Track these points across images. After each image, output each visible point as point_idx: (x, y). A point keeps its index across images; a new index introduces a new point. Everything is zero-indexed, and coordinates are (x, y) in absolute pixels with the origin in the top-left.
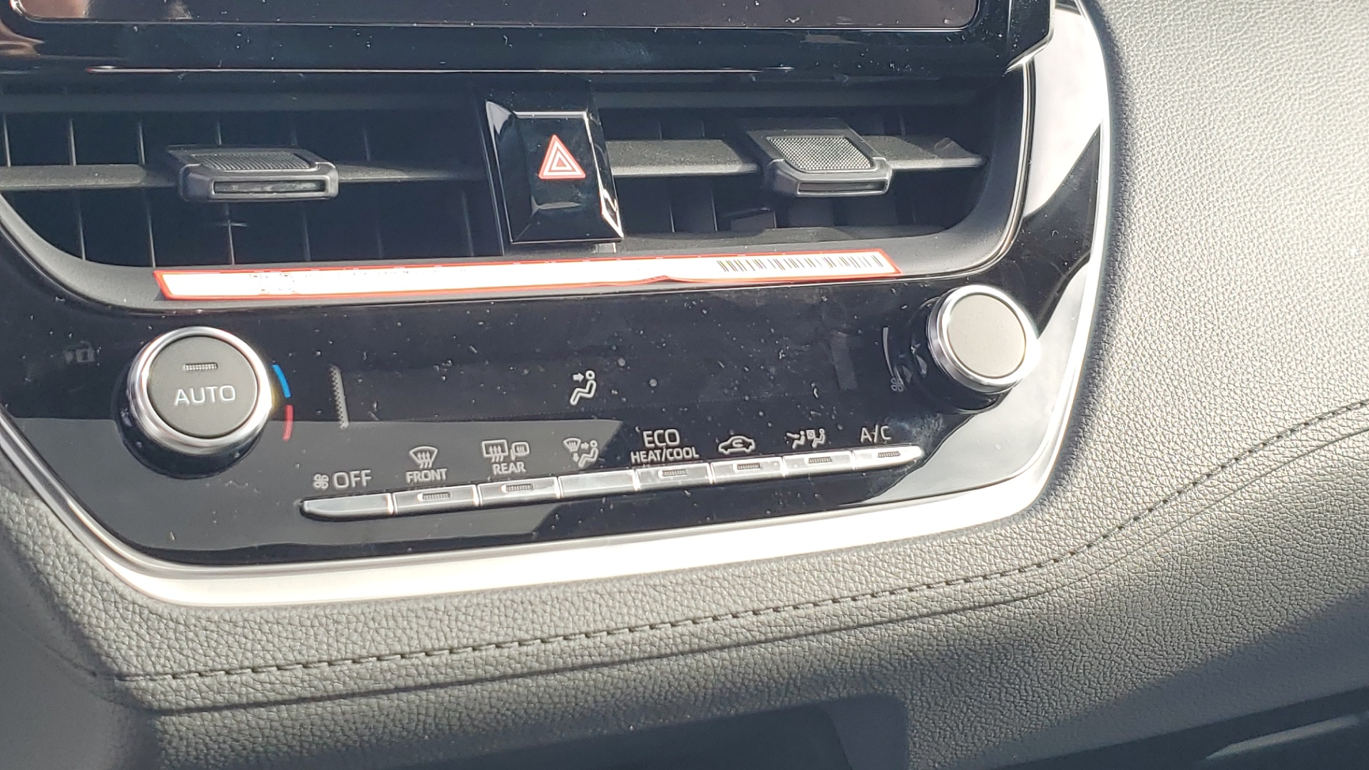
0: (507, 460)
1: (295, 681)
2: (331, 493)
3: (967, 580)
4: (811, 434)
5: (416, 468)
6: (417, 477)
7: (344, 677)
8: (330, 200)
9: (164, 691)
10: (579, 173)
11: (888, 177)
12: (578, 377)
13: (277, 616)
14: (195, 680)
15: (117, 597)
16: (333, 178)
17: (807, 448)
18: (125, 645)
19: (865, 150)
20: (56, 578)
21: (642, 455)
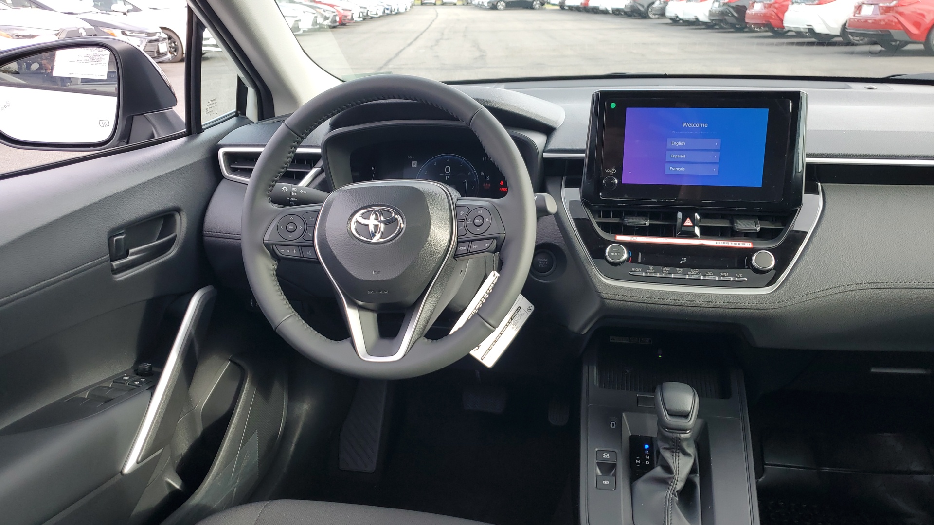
0: (665, 270)
1: (625, 298)
2: (635, 271)
3: (753, 304)
4: (725, 273)
5: (649, 269)
6: (649, 271)
7: (633, 299)
8: (647, 226)
9: (605, 296)
10: (691, 224)
11: (758, 229)
12: (683, 259)
13: (623, 288)
15: (601, 282)
16: (648, 223)
17: (724, 276)
18: (600, 288)
19: (756, 223)
20: (593, 278)
21: (690, 273)
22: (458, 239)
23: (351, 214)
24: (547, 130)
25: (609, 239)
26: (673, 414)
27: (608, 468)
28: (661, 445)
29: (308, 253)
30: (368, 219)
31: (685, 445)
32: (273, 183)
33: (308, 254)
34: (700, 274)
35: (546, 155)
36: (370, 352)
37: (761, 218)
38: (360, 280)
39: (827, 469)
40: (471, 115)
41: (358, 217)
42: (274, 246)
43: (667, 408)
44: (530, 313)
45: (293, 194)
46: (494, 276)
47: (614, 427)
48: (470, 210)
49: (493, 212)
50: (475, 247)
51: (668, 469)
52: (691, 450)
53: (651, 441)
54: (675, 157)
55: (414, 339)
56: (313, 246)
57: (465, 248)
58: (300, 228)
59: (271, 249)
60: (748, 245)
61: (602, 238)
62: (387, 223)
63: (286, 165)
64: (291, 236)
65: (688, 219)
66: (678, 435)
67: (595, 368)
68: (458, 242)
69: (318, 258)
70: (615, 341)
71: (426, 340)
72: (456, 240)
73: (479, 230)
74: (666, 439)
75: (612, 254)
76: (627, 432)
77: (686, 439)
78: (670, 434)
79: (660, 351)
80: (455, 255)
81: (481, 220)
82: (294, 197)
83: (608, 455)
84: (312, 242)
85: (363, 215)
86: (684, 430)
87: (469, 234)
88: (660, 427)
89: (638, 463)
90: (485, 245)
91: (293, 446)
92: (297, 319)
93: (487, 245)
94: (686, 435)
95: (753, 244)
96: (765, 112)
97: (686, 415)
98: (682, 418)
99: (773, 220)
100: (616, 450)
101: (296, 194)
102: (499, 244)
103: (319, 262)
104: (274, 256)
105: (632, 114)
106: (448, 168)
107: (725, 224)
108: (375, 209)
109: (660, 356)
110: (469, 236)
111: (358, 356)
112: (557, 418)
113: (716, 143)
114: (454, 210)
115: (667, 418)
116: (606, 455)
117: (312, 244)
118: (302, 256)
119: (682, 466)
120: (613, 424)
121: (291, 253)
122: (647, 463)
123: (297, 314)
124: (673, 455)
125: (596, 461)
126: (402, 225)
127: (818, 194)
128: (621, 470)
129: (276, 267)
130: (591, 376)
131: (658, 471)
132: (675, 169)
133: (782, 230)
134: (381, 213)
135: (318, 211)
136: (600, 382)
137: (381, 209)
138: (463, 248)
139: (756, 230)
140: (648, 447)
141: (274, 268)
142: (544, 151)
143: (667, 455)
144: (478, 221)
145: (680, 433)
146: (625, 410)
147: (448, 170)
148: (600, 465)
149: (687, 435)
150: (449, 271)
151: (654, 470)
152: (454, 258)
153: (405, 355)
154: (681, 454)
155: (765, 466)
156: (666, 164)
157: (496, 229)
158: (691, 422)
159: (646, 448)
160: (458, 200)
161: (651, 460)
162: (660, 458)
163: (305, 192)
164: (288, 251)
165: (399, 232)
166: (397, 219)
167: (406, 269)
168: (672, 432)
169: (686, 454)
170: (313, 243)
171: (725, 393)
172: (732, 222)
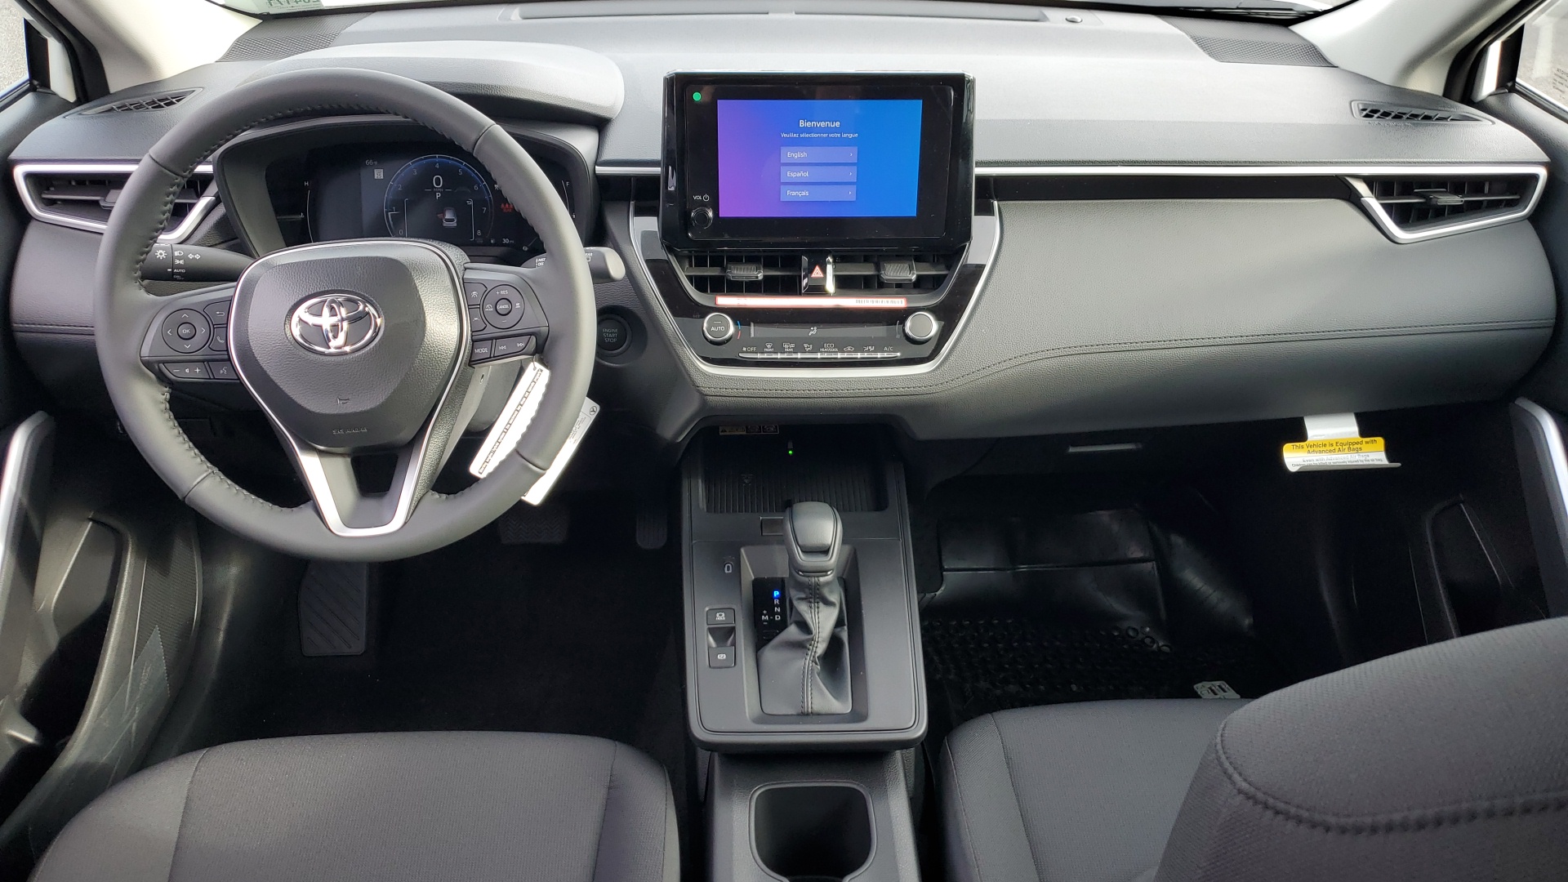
0: (789, 348)
1: (735, 392)
2: (747, 352)
3: (908, 388)
4: (870, 347)
5: (767, 348)
6: (767, 350)
7: (745, 393)
8: (760, 280)
9: (706, 391)
10: (822, 275)
11: (914, 278)
12: (812, 329)
13: (731, 378)
14: (713, 389)
15: (698, 369)
16: (761, 275)
17: (868, 351)
18: (699, 381)
19: (911, 269)
20: (687, 365)
21: (823, 350)
22: (472, 336)
23: (288, 309)
24: (599, 124)
25: (707, 305)
26: (809, 551)
27: (724, 635)
28: (793, 594)
29: (221, 372)
30: (320, 315)
31: (826, 592)
32: (142, 257)
33: (223, 372)
34: (837, 350)
35: (600, 170)
36: (349, 523)
37: (918, 259)
38: (318, 414)
39: (1023, 568)
40: (474, 137)
41: (301, 312)
42: (161, 365)
43: (800, 543)
44: (593, 417)
45: (177, 262)
46: (534, 370)
47: (730, 571)
48: (487, 289)
49: (525, 289)
50: (502, 348)
51: (804, 626)
52: (835, 596)
53: (781, 584)
54: (793, 175)
55: (418, 495)
56: (229, 359)
57: (486, 350)
58: (202, 331)
59: (156, 370)
60: (899, 303)
61: (697, 304)
62: (353, 320)
63: (162, 226)
64: (188, 346)
65: (817, 268)
66: (816, 579)
67: (700, 481)
68: (473, 341)
69: (239, 378)
70: (728, 433)
71: (437, 496)
72: (469, 338)
73: (506, 322)
74: (801, 586)
75: (713, 329)
76: (749, 575)
77: (827, 583)
78: (806, 579)
79: (790, 445)
80: (470, 361)
81: (507, 306)
82: (179, 266)
83: (723, 614)
84: (226, 353)
85: (310, 309)
86: (824, 572)
87: (490, 329)
88: (792, 569)
89: (765, 621)
90: (518, 345)
91: (222, 635)
92: (218, 479)
93: (521, 345)
94: (826, 577)
95: (908, 301)
96: (916, 106)
97: (825, 551)
98: (821, 555)
99: (934, 261)
100: (734, 607)
101: (181, 262)
102: (540, 342)
103: (242, 384)
104: (162, 379)
105: (727, 109)
106: (438, 179)
107: (867, 270)
108: (329, 297)
109: (790, 452)
110: (490, 331)
111: (330, 529)
112: (649, 538)
113: (851, 154)
114: (462, 287)
115: (802, 559)
116: (721, 615)
117: (226, 357)
118: (212, 377)
119: (824, 620)
120: (728, 567)
121: (192, 373)
122: (778, 618)
123: (216, 470)
124: (811, 607)
125: (706, 627)
126: (379, 321)
127: (993, 214)
128: (742, 636)
129: (168, 396)
130: (695, 494)
131: (792, 632)
132: (794, 194)
133: (945, 276)
134: (340, 304)
135: (231, 300)
136: (708, 501)
137: (341, 298)
138: (483, 351)
139: (911, 280)
140: (778, 593)
141: (166, 399)
142: (597, 163)
143: (803, 608)
144: (503, 307)
145: (818, 577)
146: (743, 544)
147: (438, 183)
148: (712, 631)
149: (830, 577)
150: (463, 385)
151: (786, 631)
152: (470, 365)
153: (405, 523)
154: (821, 604)
155: (944, 573)
156: (782, 186)
157: (533, 319)
158: (832, 560)
159: (775, 595)
160: (466, 269)
161: (783, 614)
162: (794, 610)
163: (198, 257)
164: (187, 371)
165: (376, 333)
166: (368, 313)
167: (393, 393)
168: (809, 577)
169: (828, 603)
170: (228, 354)
171: (880, 503)
172: (878, 268)
